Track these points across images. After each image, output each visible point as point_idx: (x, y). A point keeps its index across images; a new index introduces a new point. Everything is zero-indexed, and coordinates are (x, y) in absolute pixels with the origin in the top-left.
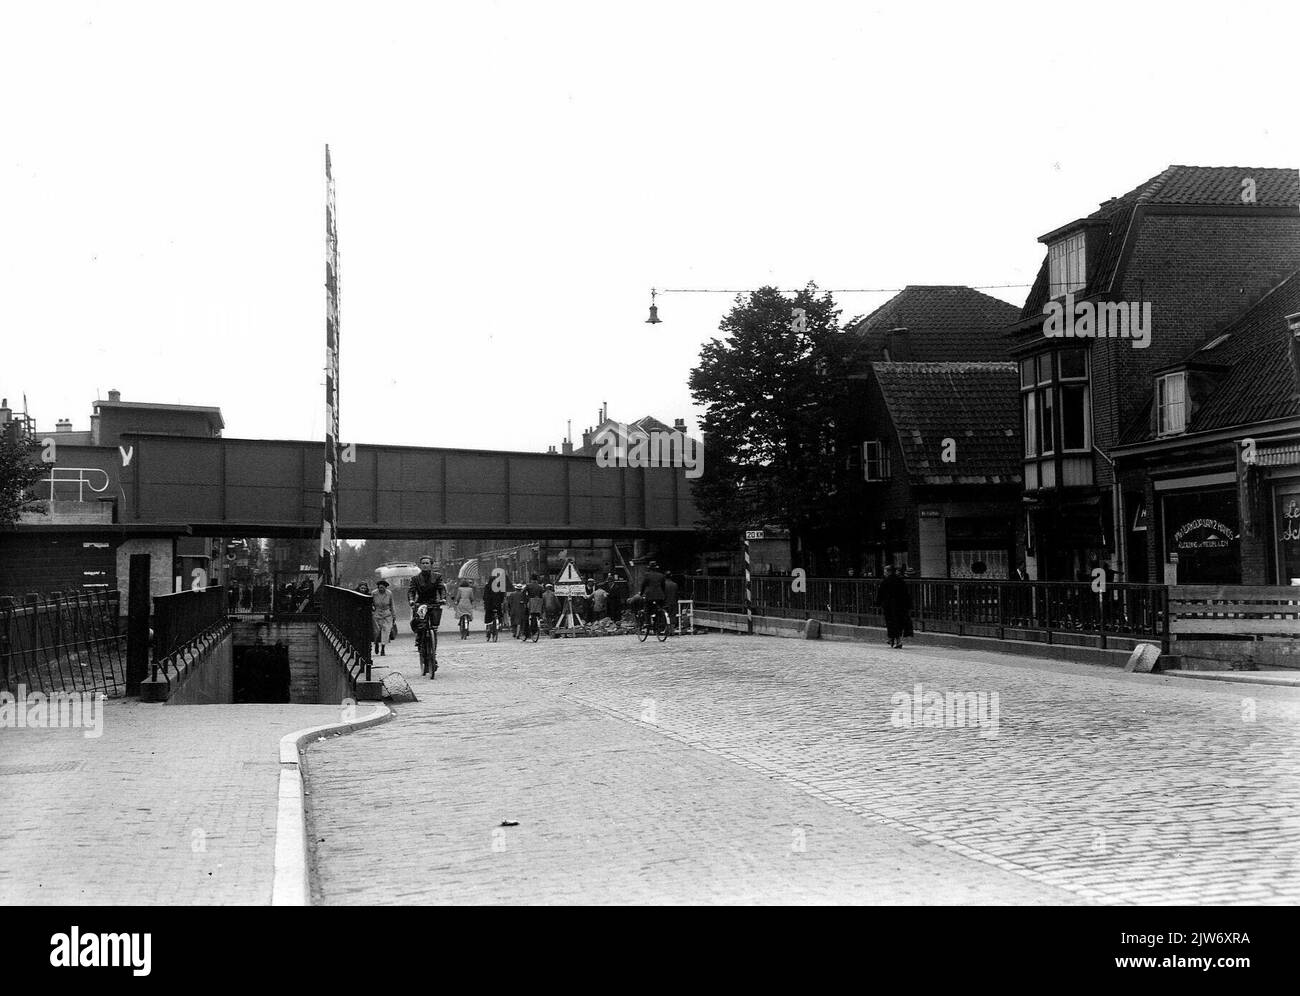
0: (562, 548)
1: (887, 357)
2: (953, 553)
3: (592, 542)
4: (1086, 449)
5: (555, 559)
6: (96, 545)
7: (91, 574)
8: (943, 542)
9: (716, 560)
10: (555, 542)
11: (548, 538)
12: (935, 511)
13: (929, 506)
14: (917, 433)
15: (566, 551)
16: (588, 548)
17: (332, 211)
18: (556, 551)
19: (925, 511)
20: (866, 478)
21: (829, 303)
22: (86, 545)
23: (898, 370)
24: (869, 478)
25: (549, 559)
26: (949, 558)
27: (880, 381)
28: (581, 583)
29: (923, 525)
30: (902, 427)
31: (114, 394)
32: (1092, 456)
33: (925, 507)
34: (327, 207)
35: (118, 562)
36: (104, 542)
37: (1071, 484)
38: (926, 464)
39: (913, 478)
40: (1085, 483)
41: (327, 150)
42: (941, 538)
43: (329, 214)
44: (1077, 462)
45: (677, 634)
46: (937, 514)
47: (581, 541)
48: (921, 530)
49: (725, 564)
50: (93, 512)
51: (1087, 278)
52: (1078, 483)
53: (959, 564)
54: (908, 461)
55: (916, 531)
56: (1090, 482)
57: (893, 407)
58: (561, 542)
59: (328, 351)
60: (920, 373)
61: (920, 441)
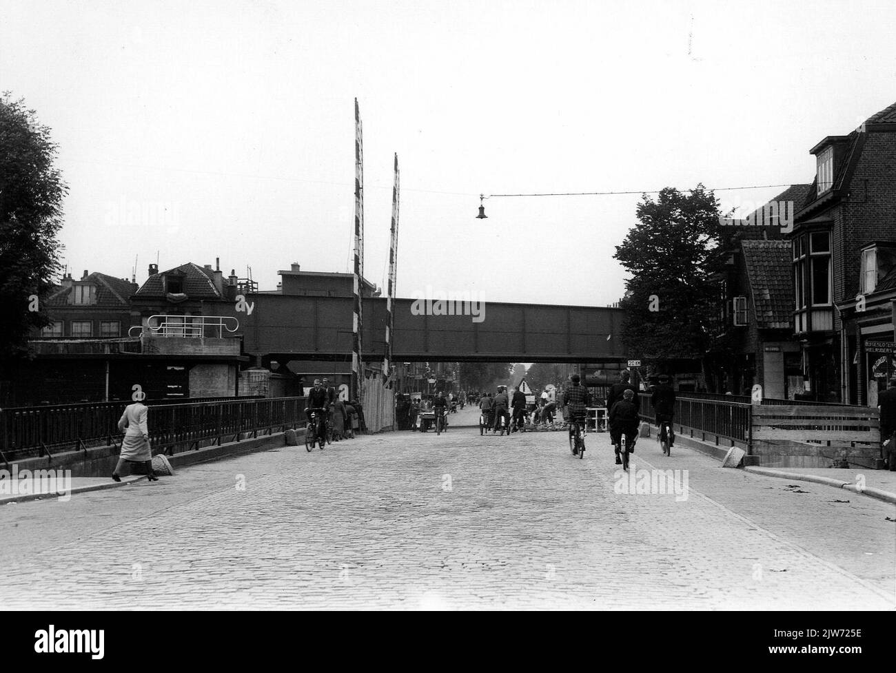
0: (597, 369)
1: (765, 237)
2: (790, 377)
3: (619, 365)
4: (829, 304)
5: (591, 376)
6: (176, 368)
7: (172, 387)
8: (782, 369)
9: (684, 379)
10: (592, 365)
11: (586, 363)
12: (775, 347)
13: (772, 344)
14: (767, 292)
15: (599, 371)
16: (617, 370)
17: (360, 143)
18: (592, 371)
19: (769, 347)
20: (735, 323)
21: (712, 199)
22: (169, 368)
23: (761, 246)
24: (737, 323)
25: (587, 376)
26: (786, 381)
27: (745, 254)
28: (532, 395)
29: (766, 357)
30: (756, 287)
31: (295, 266)
32: (831, 309)
33: (769, 344)
34: (356, 141)
35: (190, 379)
36: (180, 366)
37: (818, 329)
38: (771, 314)
39: (759, 323)
40: (827, 329)
41: (356, 102)
42: (781, 367)
43: (357, 145)
44: (822, 314)
45: (595, 431)
46: (777, 349)
47: (612, 364)
48: (765, 361)
49: (691, 382)
50: (228, 345)
51: (834, 180)
52: (822, 329)
53: (795, 386)
54: (757, 311)
55: (762, 361)
56: (831, 328)
57: (753, 273)
58: (597, 365)
59: (356, 238)
60: (777, 248)
61: (768, 297)
